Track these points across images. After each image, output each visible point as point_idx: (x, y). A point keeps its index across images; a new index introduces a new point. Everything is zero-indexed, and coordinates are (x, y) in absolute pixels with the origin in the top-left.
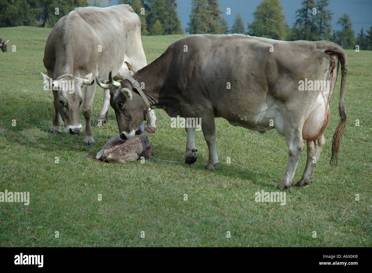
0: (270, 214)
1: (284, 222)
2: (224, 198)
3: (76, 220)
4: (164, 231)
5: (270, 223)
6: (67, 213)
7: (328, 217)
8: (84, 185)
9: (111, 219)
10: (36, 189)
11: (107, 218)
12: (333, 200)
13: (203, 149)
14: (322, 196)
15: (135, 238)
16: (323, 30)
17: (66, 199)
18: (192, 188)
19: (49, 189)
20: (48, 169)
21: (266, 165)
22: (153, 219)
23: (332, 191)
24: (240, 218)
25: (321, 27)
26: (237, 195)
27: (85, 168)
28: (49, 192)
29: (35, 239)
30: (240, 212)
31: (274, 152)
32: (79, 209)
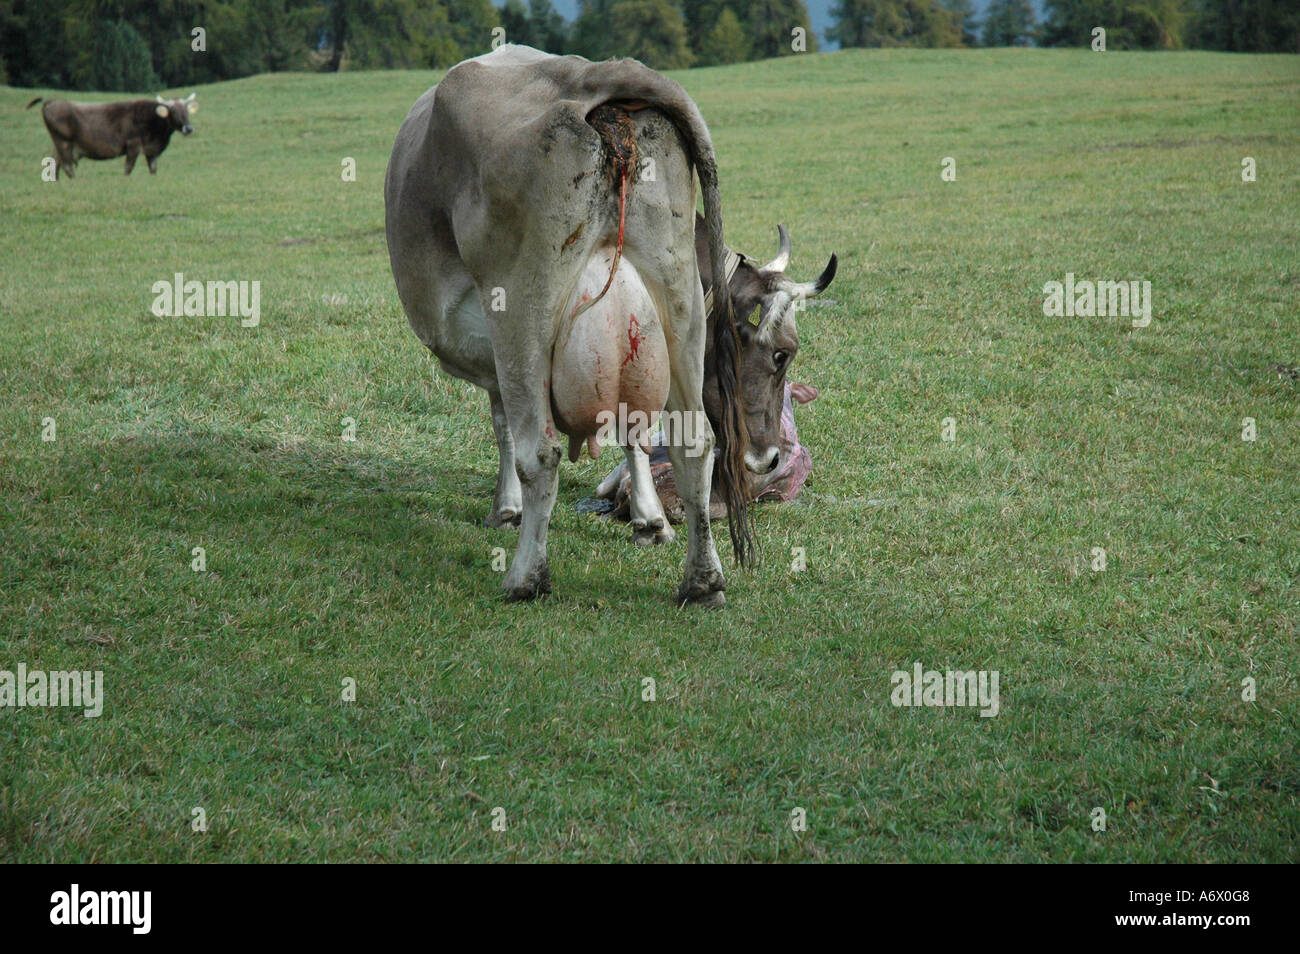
2: (1077, 614)
3: (594, 725)
4: (894, 740)
6: (561, 706)
8: (596, 606)
9: (710, 713)
10: (443, 632)
11: (696, 712)
15: (804, 773)
17: (547, 657)
18: (962, 588)
19: (482, 628)
21: (1205, 490)
22: (850, 701)
24: (1145, 675)
29: (474, 800)
30: (1142, 658)
32: (597, 690)
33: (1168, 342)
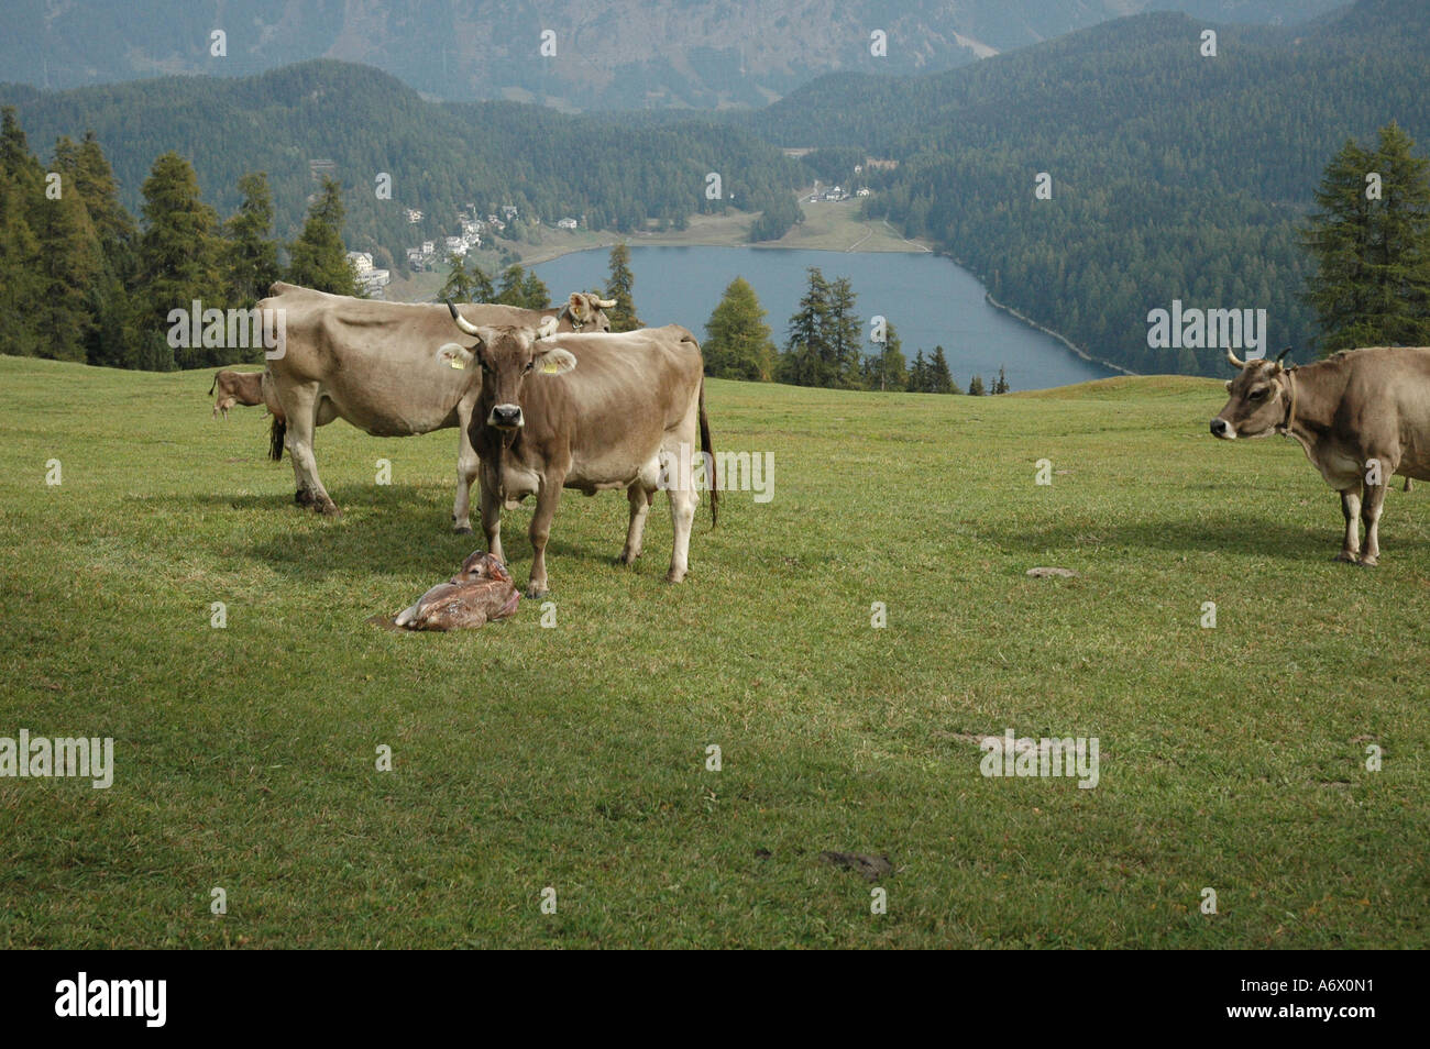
0: (745, 722)
1: (773, 736)
2: (651, 694)
4: (530, 765)
5: (746, 740)
6: (332, 737)
7: (860, 723)
8: (365, 679)
9: (422, 745)
11: (415, 743)
12: (869, 688)
13: (609, 597)
14: (849, 682)
15: (472, 782)
16: (846, 355)
17: (330, 708)
18: (587, 677)
19: (293, 689)
20: (291, 649)
21: (735, 627)
22: (509, 742)
23: (868, 671)
25: (840, 350)
26: (678, 687)
27: (367, 645)
28: (295, 694)
29: (266, 791)
30: (685, 721)
31: (752, 597)
33: (727, 541)
